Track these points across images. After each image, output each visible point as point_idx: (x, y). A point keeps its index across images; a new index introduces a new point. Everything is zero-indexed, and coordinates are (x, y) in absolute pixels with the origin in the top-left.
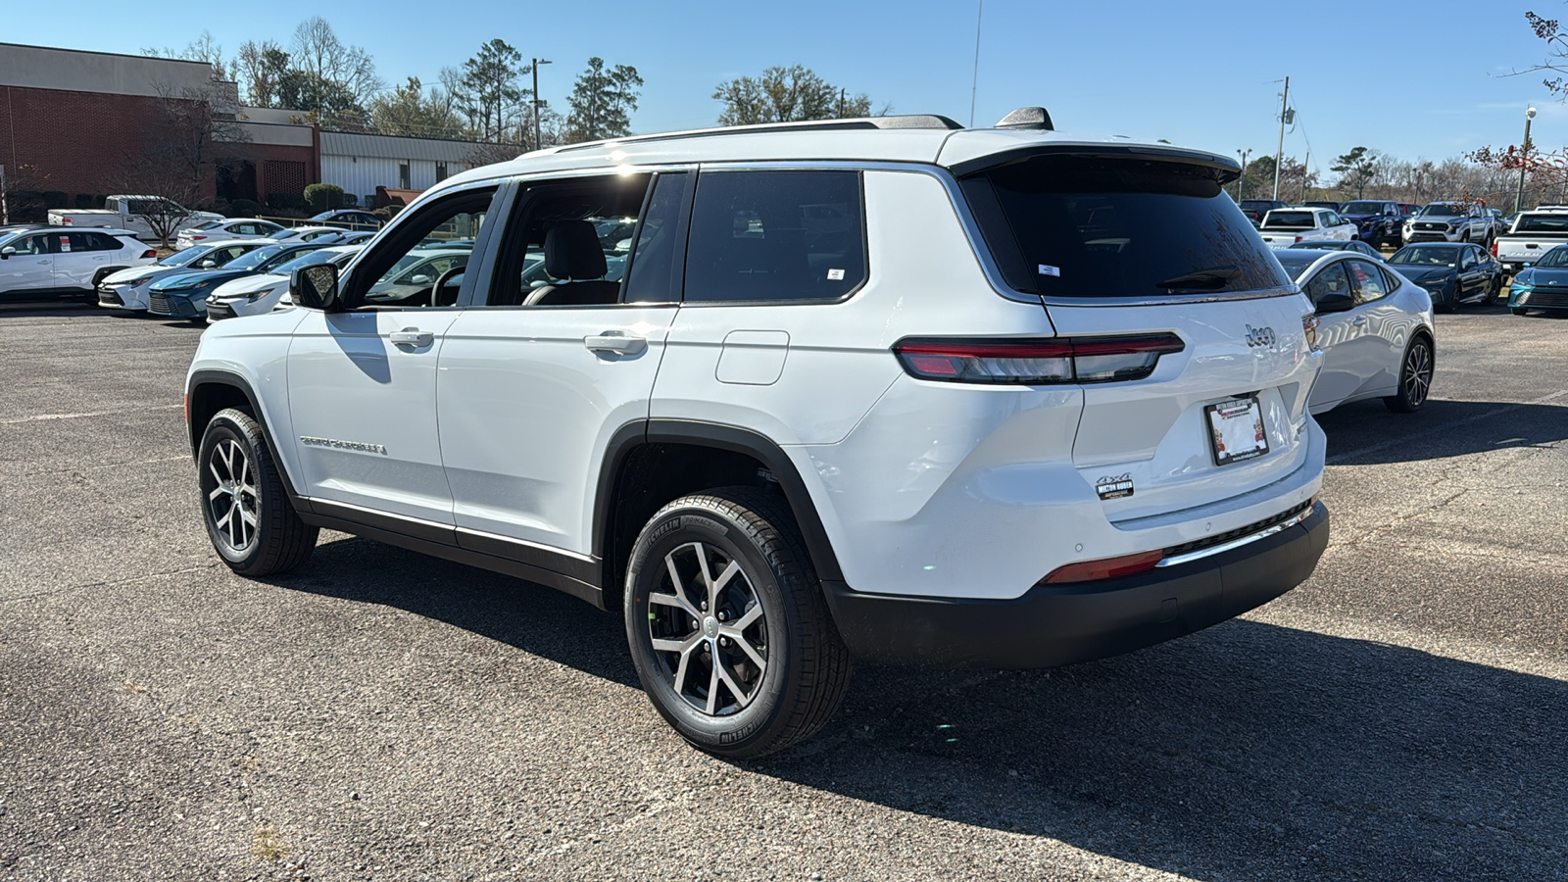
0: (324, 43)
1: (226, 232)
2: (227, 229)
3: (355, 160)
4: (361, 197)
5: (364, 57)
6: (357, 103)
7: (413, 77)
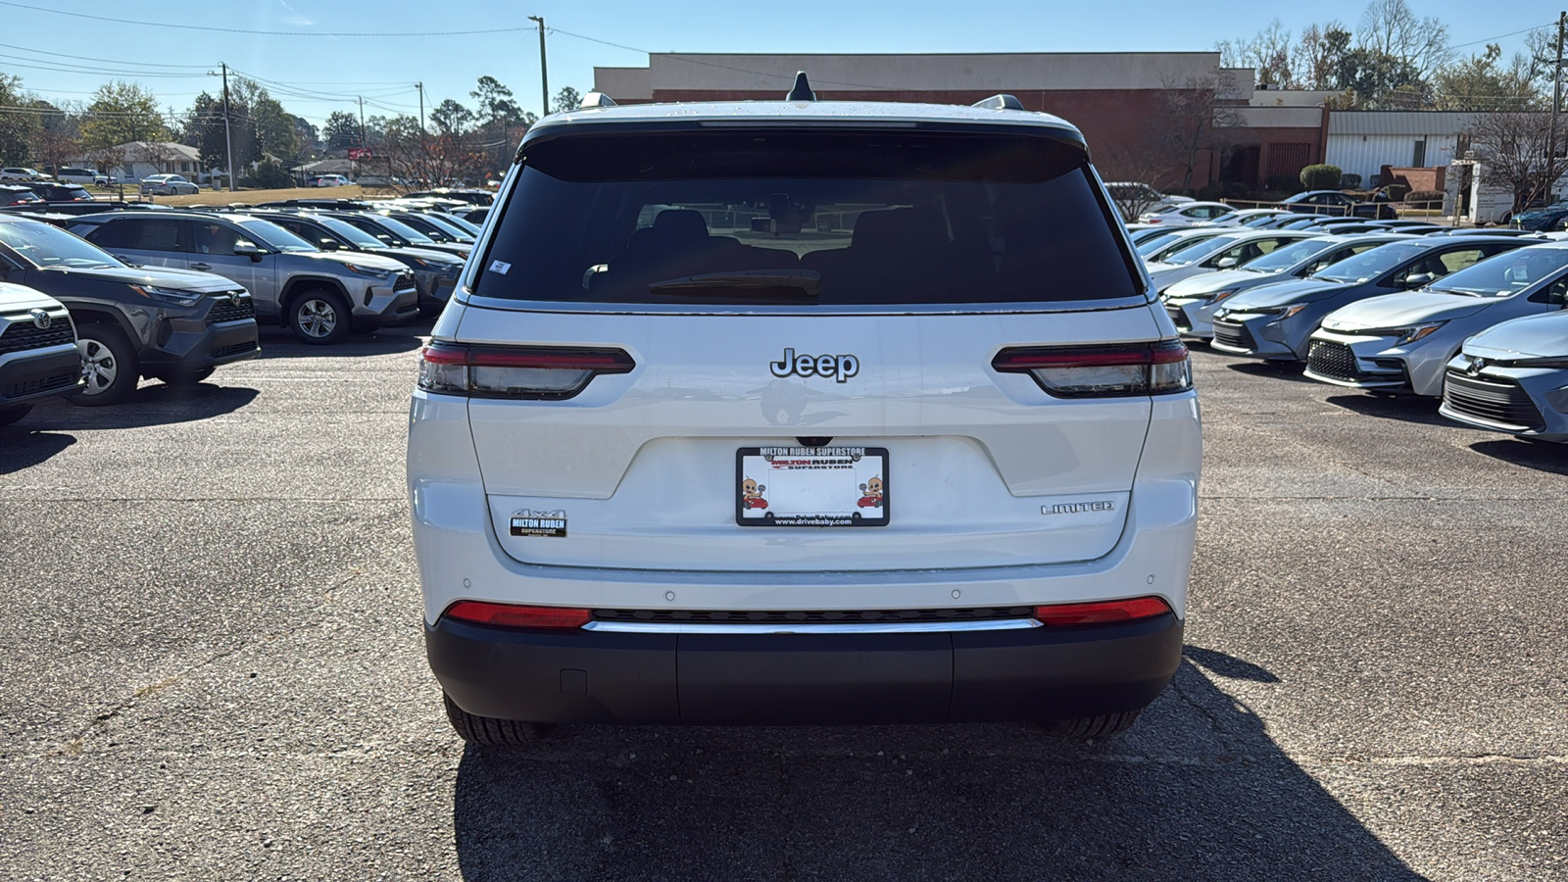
0: (1395, 17)
1: (1180, 216)
2: (1182, 213)
3: (1365, 139)
4: (1366, 177)
5: (1438, 27)
6: (1421, 78)
7: (1493, 44)
